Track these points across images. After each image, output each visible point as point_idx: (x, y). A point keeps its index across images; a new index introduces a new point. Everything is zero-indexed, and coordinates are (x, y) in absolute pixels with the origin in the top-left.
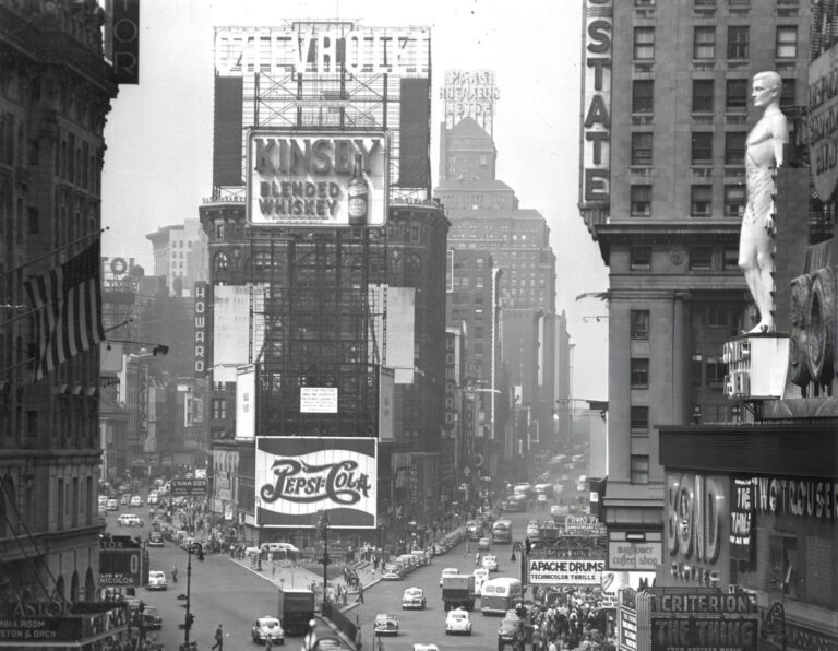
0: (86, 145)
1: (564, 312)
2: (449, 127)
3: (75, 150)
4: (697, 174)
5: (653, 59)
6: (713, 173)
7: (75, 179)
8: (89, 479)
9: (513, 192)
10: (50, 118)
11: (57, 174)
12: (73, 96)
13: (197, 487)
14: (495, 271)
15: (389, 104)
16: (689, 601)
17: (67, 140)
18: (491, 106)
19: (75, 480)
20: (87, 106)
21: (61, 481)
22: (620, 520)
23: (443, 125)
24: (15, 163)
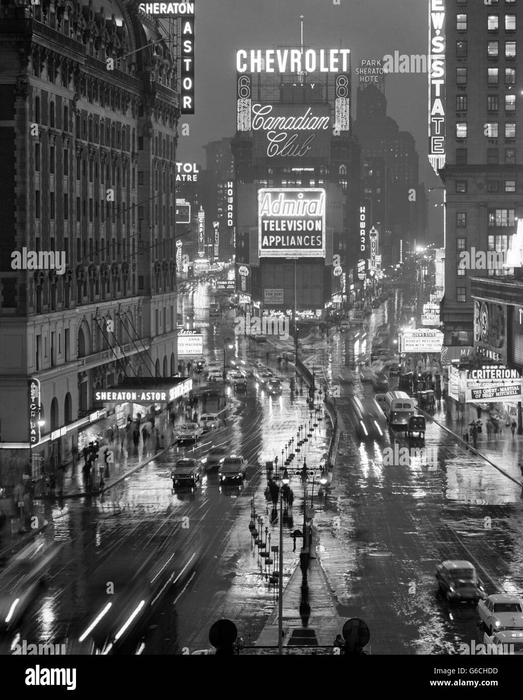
0: (168, 136)
1: (423, 183)
2: (362, 89)
3: (162, 140)
4: (491, 143)
5: (466, 84)
6: (498, 142)
7: (162, 155)
8: (172, 307)
9: (396, 123)
10: (149, 125)
11: (153, 154)
12: (161, 113)
13: (230, 284)
14: (386, 167)
15: (329, 87)
16: (486, 373)
17: (158, 135)
18: (384, 78)
19: (165, 309)
20: (168, 116)
21: (157, 310)
22: (451, 320)
23: (359, 88)
24: (131, 150)
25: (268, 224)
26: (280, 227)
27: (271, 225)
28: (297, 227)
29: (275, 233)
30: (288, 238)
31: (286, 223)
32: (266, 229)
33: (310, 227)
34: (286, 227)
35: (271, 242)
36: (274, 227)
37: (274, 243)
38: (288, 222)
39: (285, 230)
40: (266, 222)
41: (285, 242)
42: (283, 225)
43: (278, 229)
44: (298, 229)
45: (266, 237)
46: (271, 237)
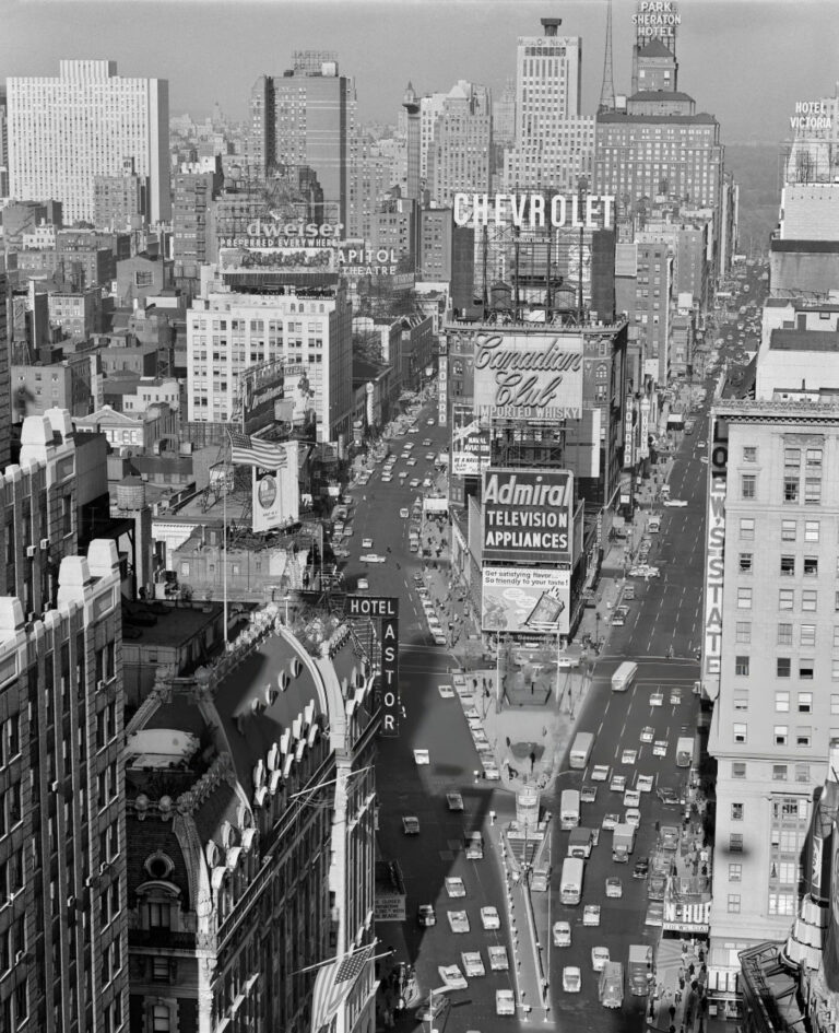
25: (495, 516)
26: (510, 519)
27: (499, 518)
28: (534, 521)
29: (504, 529)
30: (521, 535)
31: (519, 516)
32: (491, 522)
33: (552, 522)
34: (519, 521)
35: (498, 540)
36: (503, 521)
37: (501, 542)
38: (522, 514)
39: (517, 524)
40: (491, 513)
41: (517, 541)
42: (514, 519)
43: (507, 523)
44: (536, 525)
45: (490, 534)
46: (498, 533)
